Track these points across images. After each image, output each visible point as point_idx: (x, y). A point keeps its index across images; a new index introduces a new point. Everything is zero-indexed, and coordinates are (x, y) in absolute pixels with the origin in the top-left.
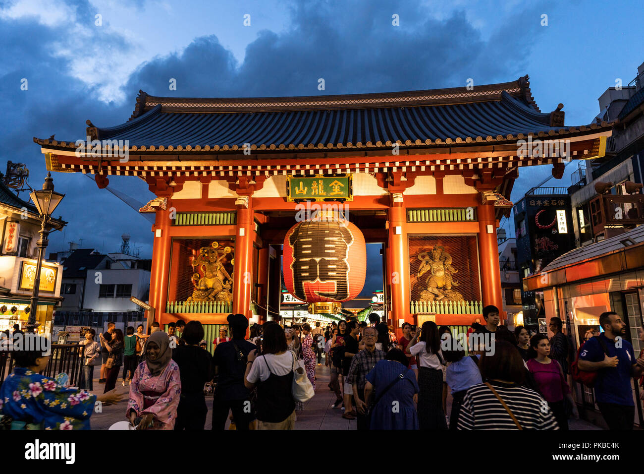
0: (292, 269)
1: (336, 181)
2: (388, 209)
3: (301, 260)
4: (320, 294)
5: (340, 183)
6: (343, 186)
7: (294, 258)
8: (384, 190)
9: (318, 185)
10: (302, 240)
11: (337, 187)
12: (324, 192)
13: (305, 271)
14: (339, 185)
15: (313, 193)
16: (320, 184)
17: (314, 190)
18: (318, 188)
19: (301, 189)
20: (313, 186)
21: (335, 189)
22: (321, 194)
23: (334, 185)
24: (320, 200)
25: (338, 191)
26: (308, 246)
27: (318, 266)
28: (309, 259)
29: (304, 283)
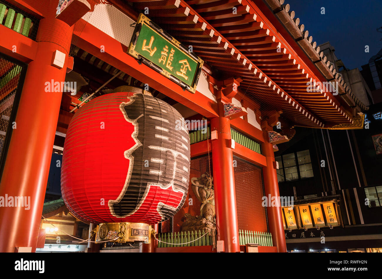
1: (186, 61)
2: (216, 117)
3: (151, 147)
5: (188, 65)
6: (190, 70)
7: (136, 141)
8: (213, 96)
9: (169, 53)
10: (153, 117)
12: (172, 66)
13: (157, 166)
14: (187, 67)
15: (160, 61)
16: (171, 53)
17: (163, 57)
18: (167, 57)
19: (150, 47)
20: (163, 51)
21: (183, 69)
22: (167, 66)
23: (183, 63)
24: (166, 73)
25: (184, 74)
26: (163, 129)
27: (175, 163)
28: (164, 150)
29: (150, 186)
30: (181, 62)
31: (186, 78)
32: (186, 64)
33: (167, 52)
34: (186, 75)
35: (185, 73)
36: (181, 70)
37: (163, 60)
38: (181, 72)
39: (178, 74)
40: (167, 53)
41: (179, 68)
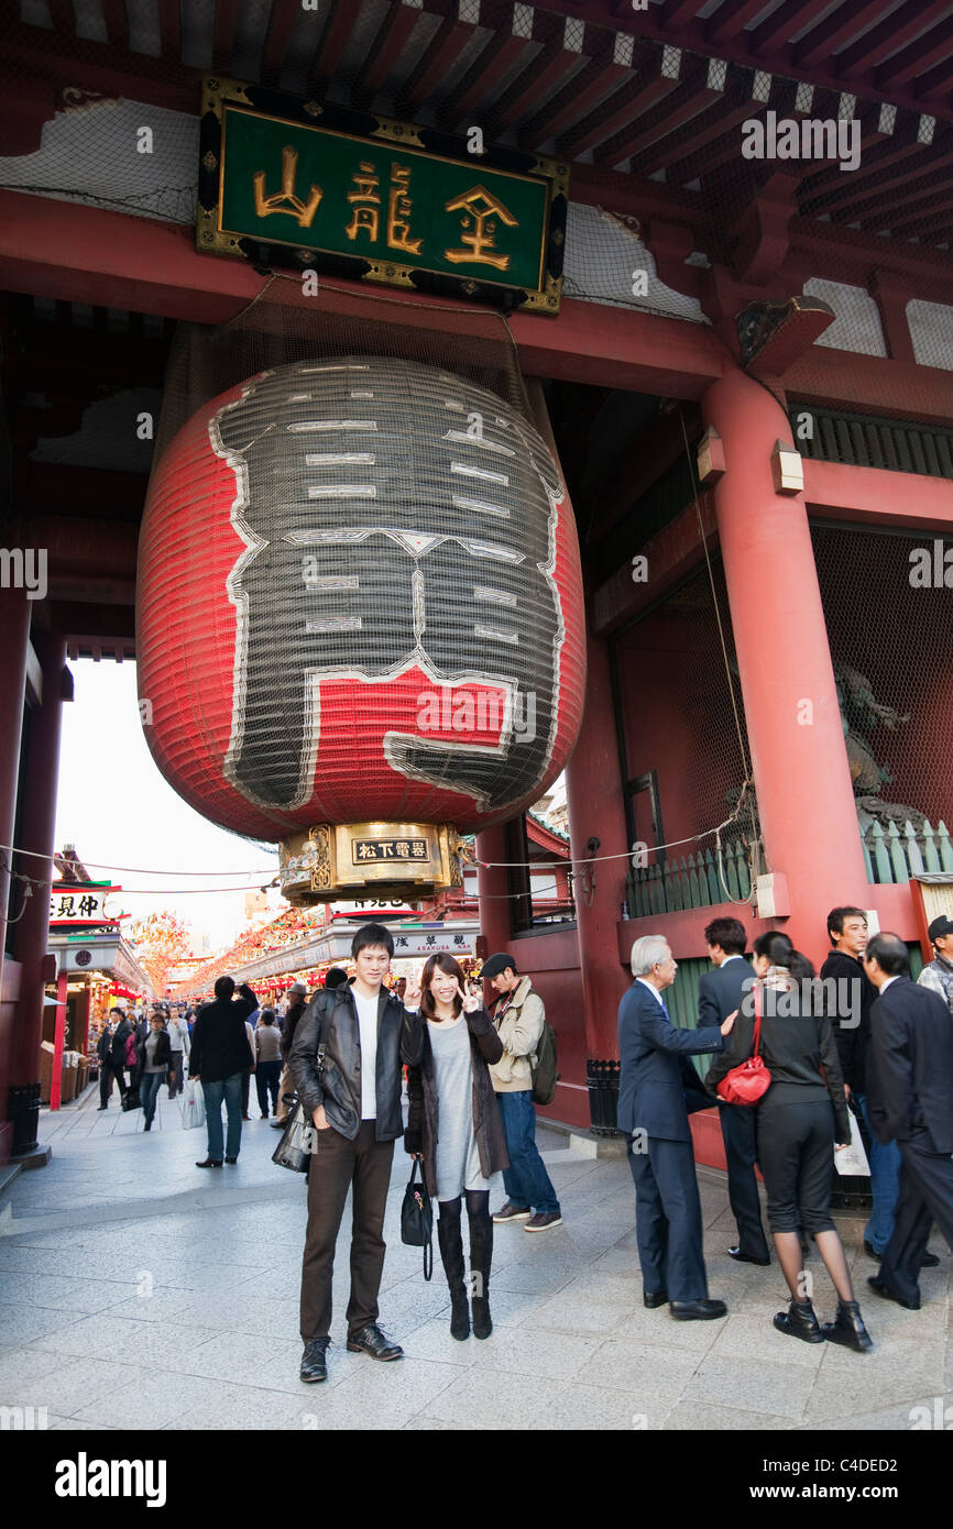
1: (477, 195)
3: (302, 540)
5: (496, 209)
6: (510, 222)
7: (246, 538)
8: (684, 299)
11: (479, 217)
12: (412, 237)
13: (334, 603)
14: (493, 218)
15: (352, 233)
16: (398, 186)
17: (361, 213)
18: (383, 208)
19: (288, 194)
20: (357, 189)
21: (471, 231)
22: (393, 243)
23: (468, 207)
24: (390, 272)
25: (484, 250)
26: (349, 458)
27: (418, 578)
28: (358, 535)
29: (316, 680)
30: (453, 206)
31: (502, 263)
32: (480, 205)
33: (375, 187)
34: (498, 252)
35: (491, 245)
36: (467, 239)
37: (368, 226)
38: (470, 248)
39: (453, 257)
40: (376, 191)
41: (452, 232)
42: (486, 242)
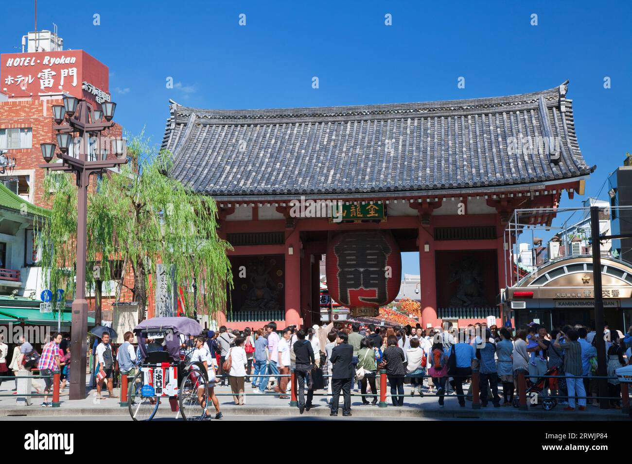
0: (338, 278)
1: (371, 205)
3: (346, 270)
4: (363, 299)
6: (377, 208)
10: (346, 252)
11: (372, 209)
12: (361, 214)
13: (350, 279)
14: (375, 208)
15: (352, 216)
16: (358, 207)
17: (353, 212)
18: (356, 211)
20: (351, 209)
21: (371, 211)
22: (358, 216)
23: (370, 208)
25: (374, 214)
26: (352, 257)
27: (362, 275)
28: (353, 269)
29: (349, 290)
30: (367, 208)
31: (377, 215)
32: (372, 207)
34: (375, 213)
36: (370, 213)
37: (354, 214)
38: (371, 214)
39: (368, 216)
40: (355, 208)
41: (368, 212)
42: (374, 212)
